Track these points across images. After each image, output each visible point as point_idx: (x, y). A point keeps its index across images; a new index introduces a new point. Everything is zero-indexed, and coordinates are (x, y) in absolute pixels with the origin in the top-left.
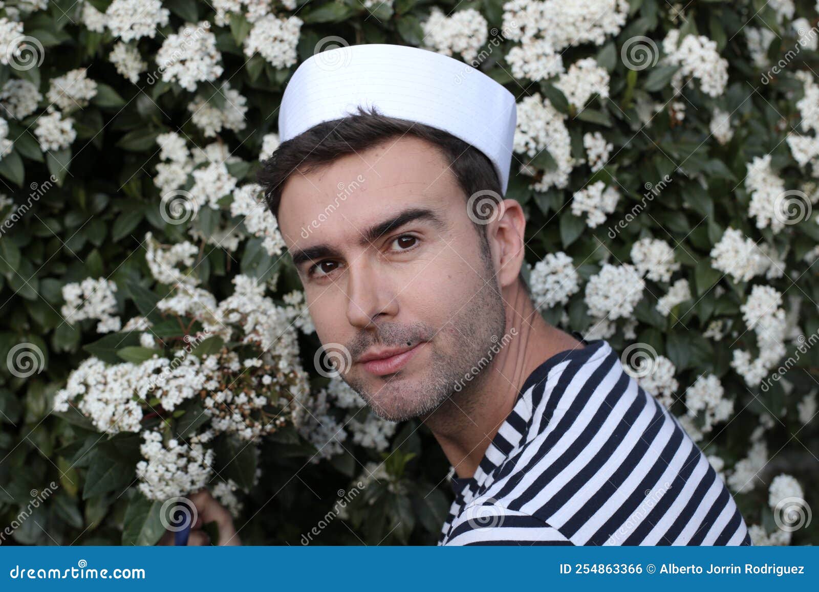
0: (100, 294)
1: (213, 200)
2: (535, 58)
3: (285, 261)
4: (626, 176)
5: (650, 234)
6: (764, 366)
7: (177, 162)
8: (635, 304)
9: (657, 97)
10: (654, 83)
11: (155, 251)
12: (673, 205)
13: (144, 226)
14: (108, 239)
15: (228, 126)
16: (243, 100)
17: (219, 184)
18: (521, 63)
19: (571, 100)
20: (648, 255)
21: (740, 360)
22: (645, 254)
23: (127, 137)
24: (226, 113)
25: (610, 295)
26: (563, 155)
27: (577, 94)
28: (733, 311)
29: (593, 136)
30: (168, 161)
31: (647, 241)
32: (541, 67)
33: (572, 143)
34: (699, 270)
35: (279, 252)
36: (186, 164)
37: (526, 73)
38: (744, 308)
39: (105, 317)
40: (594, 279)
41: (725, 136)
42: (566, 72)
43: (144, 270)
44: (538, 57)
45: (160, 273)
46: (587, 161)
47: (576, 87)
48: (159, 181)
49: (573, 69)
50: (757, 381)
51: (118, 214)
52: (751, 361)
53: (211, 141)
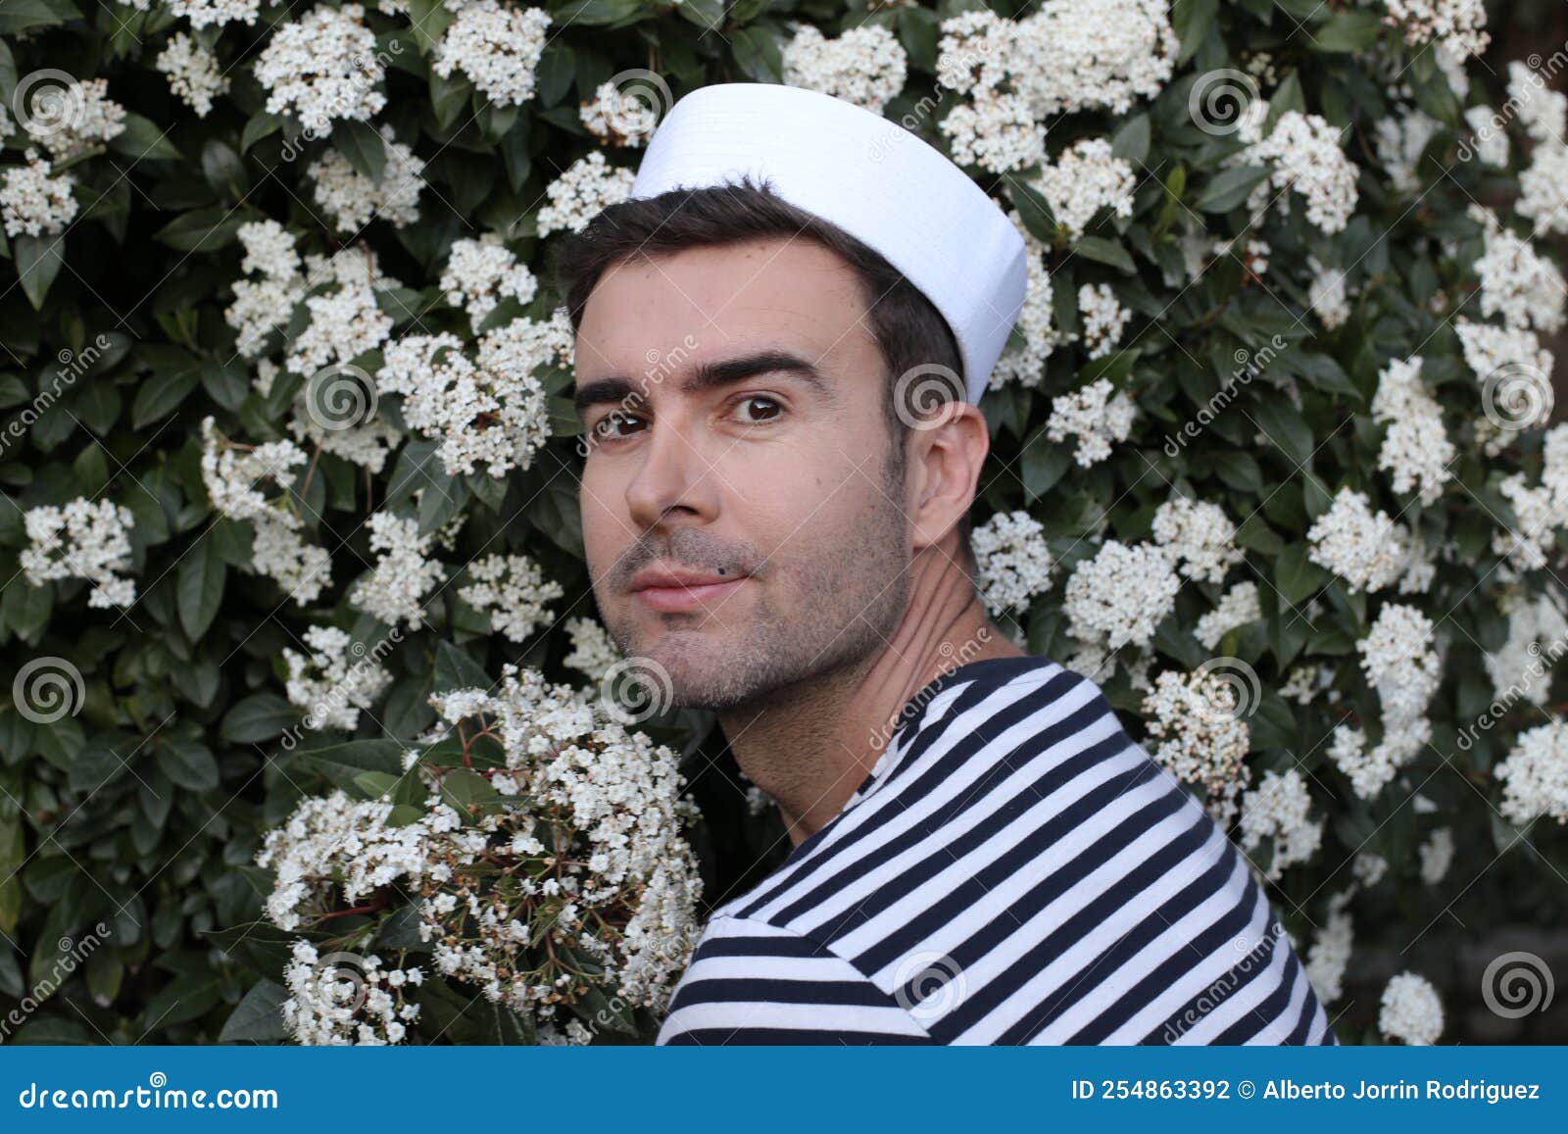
0: (99, 531)
1: (345, 357)
2: (998, 127)
3: (479, 490)
4: (1150, 374)
5: (1189, 489)
6: (1390, 761)
7: (276, 279)
8: (1158, 622)
9: (1218, 225)
10: (1218, 197)
11: (220, 454)
12: (1235, 438)
13: (198, 403)
14: (123, 424)
15: (384, 214)
16: (418, 165)
17: (358, 326)
18: (971, 136)
19: (1060, 217)
20: (1186, 528)
21: (1345, 745)
22: (1179, 527)
23: (177, 222)
24: (384, 188)
25: (1112, 600)
26: (1037, 321)
27: (1071, 205)
28: (1340, 650)
29: (1097, 290)
30: (258, 276)
31: (1184, 502)
32: (1008, 148)
33: (1055, 301)
34: (1281, 564)
35: (470, 470)
36: (293, 284)
37: (977, 157)
38: (1362, 645)
39: (106, 577)
40: (1083, 566)
41: (1335, 314)
42: (1054, 162)
43: (193, 490)
44: (1004, 128)
45: (227, 498)
46: (1083, 338)
47: (1072, 192)
48: (235, 315)
49: (1068, 155)
50: (1375, 789)
51: (147, 375)
52: (1366, 749)
53: (348, 241)
